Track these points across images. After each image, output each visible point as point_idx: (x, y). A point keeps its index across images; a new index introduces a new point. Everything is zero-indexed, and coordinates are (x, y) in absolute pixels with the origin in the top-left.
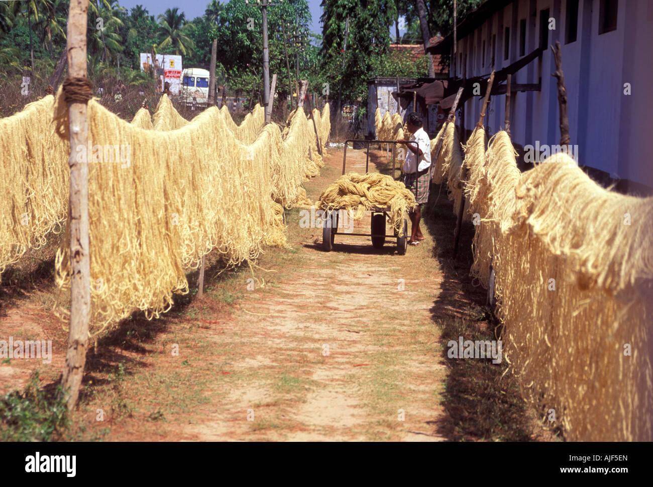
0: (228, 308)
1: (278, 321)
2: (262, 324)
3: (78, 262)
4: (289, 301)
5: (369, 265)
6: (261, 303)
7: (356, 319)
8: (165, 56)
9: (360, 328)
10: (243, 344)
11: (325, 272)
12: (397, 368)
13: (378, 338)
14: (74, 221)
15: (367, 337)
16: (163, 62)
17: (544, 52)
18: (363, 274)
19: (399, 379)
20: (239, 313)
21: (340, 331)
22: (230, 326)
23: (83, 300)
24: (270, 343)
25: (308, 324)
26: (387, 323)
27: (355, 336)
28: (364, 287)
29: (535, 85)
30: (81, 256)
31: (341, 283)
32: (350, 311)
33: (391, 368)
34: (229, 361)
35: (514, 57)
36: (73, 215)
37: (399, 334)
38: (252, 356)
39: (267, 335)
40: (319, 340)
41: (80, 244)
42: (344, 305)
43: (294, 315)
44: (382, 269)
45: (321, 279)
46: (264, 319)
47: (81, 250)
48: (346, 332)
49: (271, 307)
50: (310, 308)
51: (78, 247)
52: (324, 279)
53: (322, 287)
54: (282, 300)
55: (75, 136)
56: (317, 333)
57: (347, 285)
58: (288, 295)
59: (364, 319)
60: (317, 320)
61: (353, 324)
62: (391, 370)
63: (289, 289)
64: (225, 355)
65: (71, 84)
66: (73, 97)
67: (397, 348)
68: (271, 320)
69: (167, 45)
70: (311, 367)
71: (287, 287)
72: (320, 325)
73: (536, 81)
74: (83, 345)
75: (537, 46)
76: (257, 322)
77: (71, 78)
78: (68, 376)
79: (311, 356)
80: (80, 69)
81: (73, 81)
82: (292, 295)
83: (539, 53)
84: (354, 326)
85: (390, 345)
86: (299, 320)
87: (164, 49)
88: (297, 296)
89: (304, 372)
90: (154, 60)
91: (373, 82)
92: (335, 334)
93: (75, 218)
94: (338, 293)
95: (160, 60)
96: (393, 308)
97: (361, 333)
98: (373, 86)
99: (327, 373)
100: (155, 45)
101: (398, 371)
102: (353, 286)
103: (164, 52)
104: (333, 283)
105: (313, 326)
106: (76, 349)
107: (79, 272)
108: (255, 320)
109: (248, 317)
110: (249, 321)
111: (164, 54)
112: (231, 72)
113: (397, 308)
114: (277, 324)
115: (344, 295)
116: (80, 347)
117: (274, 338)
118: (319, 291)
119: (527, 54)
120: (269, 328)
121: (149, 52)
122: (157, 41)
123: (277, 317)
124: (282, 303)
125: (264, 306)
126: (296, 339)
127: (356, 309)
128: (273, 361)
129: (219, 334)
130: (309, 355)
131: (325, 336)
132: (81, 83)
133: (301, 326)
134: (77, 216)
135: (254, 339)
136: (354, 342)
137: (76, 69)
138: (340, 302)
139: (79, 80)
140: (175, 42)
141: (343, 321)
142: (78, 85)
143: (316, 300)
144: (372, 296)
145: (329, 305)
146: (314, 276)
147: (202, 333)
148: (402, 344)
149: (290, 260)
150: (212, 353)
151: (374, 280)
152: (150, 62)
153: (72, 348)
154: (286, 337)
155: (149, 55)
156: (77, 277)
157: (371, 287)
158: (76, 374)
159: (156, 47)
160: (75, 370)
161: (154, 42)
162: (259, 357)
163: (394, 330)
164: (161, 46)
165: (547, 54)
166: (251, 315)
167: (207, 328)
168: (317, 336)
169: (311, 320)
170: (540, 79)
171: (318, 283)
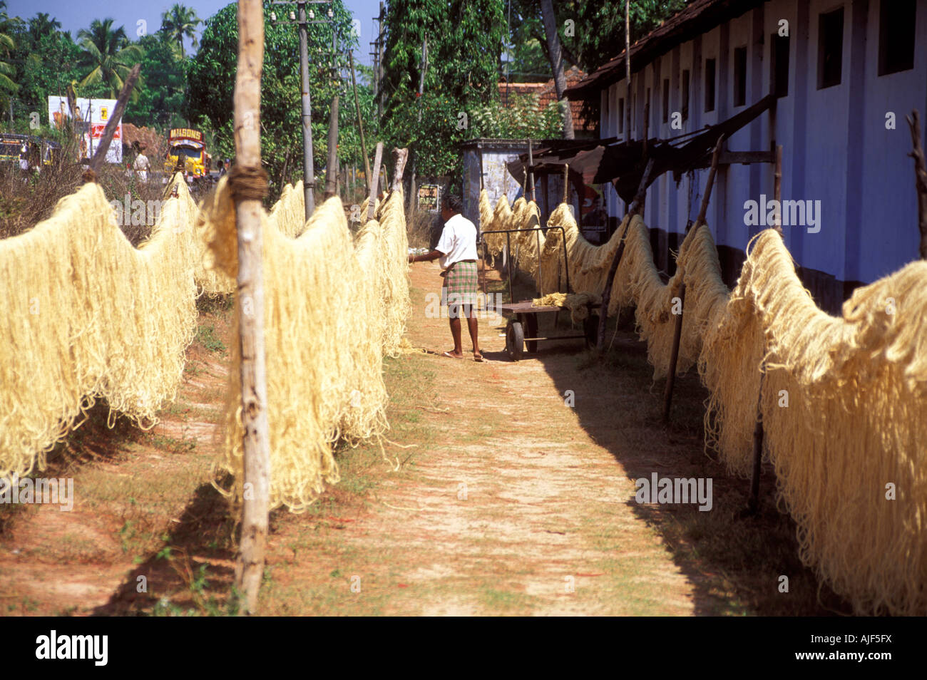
0: (359, 500)
1: (437, 518)
2: (416, 523)
3: (253, 418)
4: (440, 490)
5: (535, 440)
6: (400, 494)
7: (553, 515)
8: (92, 101)
9: (563, 528)
10: (405, 550)
11: (473, 449)
12: (644, 579)
13: (598, 542)
14: (246, 362)
15: (579, 540)
16: (90, 110)
17: (781, 101)
18: (532, 452)
19: (655, 594)
20: (377, 506)
21: (535, 532)
22: (371, 525)
23: (261, 471)
24: (440, 548)
25: (485, 523)
26: (600, 520)
27: (560, 539)
28: (542, 470)
29: (765, 153)
30: (257, 410)
31: (507, 465)
32: (538, 505)
33: (637, 580)
34: (397, 572)
35: (724, 110)
36: (245, 353)
37: (625, 535)
38: (426, 564)
39: (429, 537)
40: (511, 544)
41: (255, 393)
42: (525, 495)
43: (457, 509)
44: (557, 445)
45: (470, 460)
46: (417, 516)
47: (257, 402)
48: (545, 533)
49: (420, 500)
50: (476, 500)
51: (253, 398)
52: (475, 459)
53: (481, 472)
54: (430, 489)
55: (246, 247)
56: (503, 534)
57: (515, 468)
58: (436, 481)
59: (565, 516)
60: (496, 516)
61: (550, 521)
62: (637, 582)
63: (433, 473)
64: (385, 563)
65: (241, 176)
66: (243, 192)
67: (630, 554)
68: (427, 516)
69: (95, 81)
70: (519, 579)
71: (428, 471)
72: (503, 523)
73: (765, 147)
74: (261, 532)
75: (766, 92)
76: (408, 520)
77: (240, 167)
78: (243, 575)
79: (511, 565)
80: (253, 154)
81: (244, 171)
82: (442, 482)
83: (770, 104)
84: (555, 525)
85: (618, 550)
86: (469, 516)
87: (90, 88)
88: (449, 483)
89: (512, 584)
90: (73, 107)
91: (474, 147)
92: (530, 536)
93: (247, 358)
94: (509, 479)
95: (85, 108)
96: (600, 499)
97: (567, 534)
98: (472, 152)
99: (546, 586)
100: (74, 82)
101: (648, 583)
102: (525, 470)
103: (90, 92)
104: (493, 464)
105: (492, 525)
106: (253, 537)
107: (255, 432)
108: (404, 517)
109: (392, 513)
110: (397, 518)
111: (90, 97)
112: (223, 129)
113: (606, 499)
114: (437, 523)
115: (519, 482)
116: (258, 535)
117: (444, 541)
118: (481, 477)
119: (749, 104)
120: (428, 528)
121: (63, 95)
122: (78, 74)
123: (434, 513)
124: (430, 494)
125: (407, 497)
126: (477, 542)
127: (545, 501)
128: (458, 572)
129: (360, 536)
130: (508, 563)
131: (517, 539)
132: (254, 174)
133: (475, 524)
134: (251, 355)
135: (415, 543)
136: (563, 546)
137: (247, 154)
138: (518, 491)
139: (251, 170)
140: (108, 77)
141: (535, 518)
142: (250, 176)
143: (481, 489)
144: (562, 483)
145: (501, 495)
146: (459, 455)
147: (336, 535)
148: (636, 548)
149: (412, 432)
150: (366, 562)
151: (550, 460)
152: (67, 111)
153: (248, 537)
154: (459, 540)
155: (65, 99)
156: (252, 438)
157: (554, 471)
158: (254, 572)
159: (77, 86)
160: (252, 568)
161: (72, 78)
162: (436, 566)
163: (616, 529)
164: (85, 83)
165: (786, 105)
166: (396, 510)
167: (339, 528)
168: (504, 539)
169: (487, 517)
170: (773, 145)
171: (471, 465)
